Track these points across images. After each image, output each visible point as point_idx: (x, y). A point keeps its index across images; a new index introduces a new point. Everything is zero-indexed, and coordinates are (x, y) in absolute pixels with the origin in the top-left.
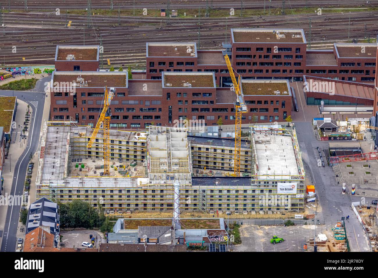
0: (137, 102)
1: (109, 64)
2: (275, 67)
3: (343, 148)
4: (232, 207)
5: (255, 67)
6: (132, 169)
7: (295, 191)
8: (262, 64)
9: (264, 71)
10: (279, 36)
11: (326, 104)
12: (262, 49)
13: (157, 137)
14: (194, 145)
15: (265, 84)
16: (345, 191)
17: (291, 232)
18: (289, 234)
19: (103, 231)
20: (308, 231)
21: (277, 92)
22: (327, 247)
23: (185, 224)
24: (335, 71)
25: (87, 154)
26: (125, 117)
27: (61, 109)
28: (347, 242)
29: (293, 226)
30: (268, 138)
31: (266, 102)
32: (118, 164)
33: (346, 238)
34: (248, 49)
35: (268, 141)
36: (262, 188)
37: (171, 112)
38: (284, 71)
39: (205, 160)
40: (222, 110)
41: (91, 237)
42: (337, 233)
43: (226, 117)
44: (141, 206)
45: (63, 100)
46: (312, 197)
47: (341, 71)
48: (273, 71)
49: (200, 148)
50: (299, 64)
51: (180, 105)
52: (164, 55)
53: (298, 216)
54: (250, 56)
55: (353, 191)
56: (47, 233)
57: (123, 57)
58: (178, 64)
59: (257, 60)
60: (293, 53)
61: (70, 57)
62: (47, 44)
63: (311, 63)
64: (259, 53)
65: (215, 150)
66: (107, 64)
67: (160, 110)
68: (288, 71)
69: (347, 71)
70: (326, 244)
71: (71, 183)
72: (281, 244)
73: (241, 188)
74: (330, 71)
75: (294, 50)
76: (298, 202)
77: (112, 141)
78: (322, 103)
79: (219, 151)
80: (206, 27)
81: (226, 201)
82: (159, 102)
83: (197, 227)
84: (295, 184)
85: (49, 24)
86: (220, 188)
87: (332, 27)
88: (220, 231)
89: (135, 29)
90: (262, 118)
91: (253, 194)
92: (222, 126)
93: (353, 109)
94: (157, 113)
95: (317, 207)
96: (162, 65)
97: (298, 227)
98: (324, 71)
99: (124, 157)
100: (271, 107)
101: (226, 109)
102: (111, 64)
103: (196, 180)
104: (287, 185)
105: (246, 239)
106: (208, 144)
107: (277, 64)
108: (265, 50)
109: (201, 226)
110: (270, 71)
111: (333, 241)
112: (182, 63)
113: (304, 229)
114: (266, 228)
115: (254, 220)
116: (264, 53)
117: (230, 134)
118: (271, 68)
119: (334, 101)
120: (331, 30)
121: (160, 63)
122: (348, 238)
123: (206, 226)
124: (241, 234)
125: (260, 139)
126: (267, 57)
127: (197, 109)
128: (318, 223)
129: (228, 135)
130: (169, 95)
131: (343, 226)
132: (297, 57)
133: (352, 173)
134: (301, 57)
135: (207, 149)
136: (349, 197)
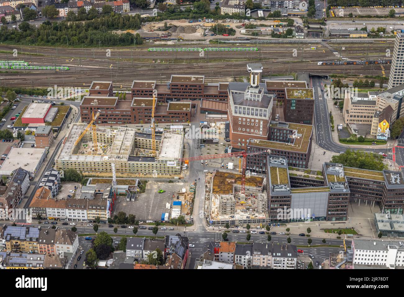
2: (189, 94)
4: (147, 171)
5: (181, 94)
6: (109, 148)
7: (175, 165)
8: (184, 92)
9: (185, 96)
10: (193, 79)
11: (209, 113)
13: (120, 133)
16: (202, 163)
20: (179, 186)
21: (184, 109)
22: (184, 196)
24: (217, 96)
26: (115, 119)
27: (85, 115)
28: (195, 193)
31: (178, 114)
33: (195, 192)
34: (177, 86)
35: (170, 137)
36: (160, 163)
37: (135, 117)
38: (194, 96)
40: (158, 117)
41: (75, 187)
42: (191, 188)
43: (161, 120)
45: (86, 110)
46: (185, 167)
47: (220, 96)
48: (189, 96)
49: (139, 139)
50: (201, 93)
51: (140, 114)
53: (176, 177)
54: (178, 89)
55: (206, 164)
56: (47, 189)
57: (129, 84)
58: (146, 92)
59: (181, 91)
61: (97, 88)
63: (207, 92)
64: (182, 87)
65: (146, 141)
67: (130, 116)
68: (196, 96)
69: (223, 96)
70: (184, 195)
74: (215, 96)
75: (198, 86)
76: (178, 170)
78: (207, 113)
79: (148, 141)
82: (130, 113)
83: (125, 184)
84: (176, 162)
86: (141, 163)
88: (135, 186)
90: (177, 121)
91: (156, 166)
93: (220, 116)
94: (129, 118)
95: (187, 172)
97: (174, 184)
98: (212, 96)
100: (181, 116)
101: (160, 117)
103: (131, 158)
104: (172, 162)
107: (190, 92)
109: (127, 183)
110: (187, 96)
111: (189, 192)
112: (148, 91)
113: (177, 185)
114: (159, 183)
115: (154, 179)
116: (184, 87)
118: (188, 94)
119: (213, 112)
121: (137, 91)
122: (196, 191)
123: (129, 183)
124: (146, 187)
125: (167, 136)
126: (186, 89)
127: (147, 116)
128: (185, 182)
130: (134, 110)
131: (195, 184)
133: (208, 153)
134: (201, 89)
135: (143, 140)
136: (204, 166)
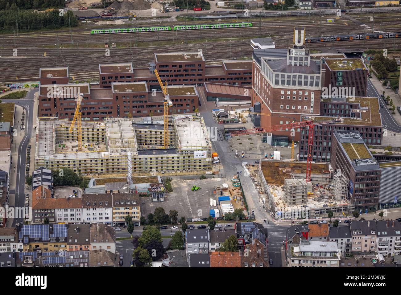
0: (96, 103)
1: (74, 79)
2: (184, 78)
3: (233, 128)
4: (165, 168)
5: (172, 78)
6: (97, 147)
7: (205, 157)
8: (176, 76)
9: (178, 80)
10: (186, 57)
11: (220, 101)
12: (176, 66)
13: (112, 125)
14: (137, 129)
15: (180, 88)
16: (237, 156)
17: (204, 183)
18: (203, 184)
19: (81, 188)
20: (216, 182)
21: (188, 94)
22: (229, 192)
23: (136, 181)
24: (224, 79)
25: (66, 138)
26: (89, 113)
27: (46, 110)
28: (241, 188)
29: (206, 179)
30: (185, 123)
31: (181, 100)
32: (87, 144)
33: (240, 186)
34: (167, 66)
35: (185, 125)
36: (184, 155)
37: (118, 109)
38: (191, 80)
39: (144, 139)
40: (152, 106)
41: (74, 191)
42: (235, 183)
43: (155, 111)
44: (105, 170)
45: (47, 103)
46: (216, 160)
47: (228, 79)
48: (184, 80)
49: (140, 131)
50: (201, 75)
51: (125, 104)
52: (112, 72)
53: (208, 173)
54: (168, 71)
55: (242, 156)
56: (46, 189)
57: (83, 75)
58: (121, 77)
59: (173, 73)
60: (196, 67)
61: (49, 76)
62: (31, 68)
63: (208, 74)
64: (174, 68)
65: (151, 132)
66: (72, 80)
67: (112, 108)
68: (193, 80)
69: (232, 79)
70: (228, 190)
71: (58, 157)
72: (199, 191)
73: (170, 156)
74: (221, 79)
75: (197, 65)
76: (208, 164)
77: (83, 129)
78: (217, 99)
79: (153, 133)
80: (135, 54)
81: (160, 165)
82: (111, 103)
83: (143, 182)
84: (206, 152)
85: (31, 55)
86: (157, 156)
87: (219, 51)
88: (159, 184)
89: (89, 56)
90: (179, 111)
91: (178, 159)
92: (153, 117)
93: (238, 103)
94: (109, 110)
95: (220, 167)
96: (110, 79)
97: (209, 180)
98: (217, 79)
99: (90, 139)
100: (184, 103)
101: (155, 106)
102: (75, 79)
103: (141, 152)
104: (201, 153)
105: (175, 188)
106: (146, 128)
107: (186, 75)
108: (178, 66)
109: (146, 181)
110: (182, 80)
111: (232, 187)
112: (124, 77)
113: (213, 181)
114: (188, 181)
115: (180, 177)
116: (177, 68)
117: (159, 122)
118: (182, 78)
119: (225, 98)
120: (218, 53)
121: (109, 78)
122: (242, 185)
123: (149, 181)
124: (172, 186)
125: (180, 124)
126: (179, 71)
127: (136, 107)
128: (222, 176)
129: (158, 122)
130: (117, 98)
131: (238, 178)
132: (199, 70)
133: (241, 144)
134: (201, 70)
135: (146, 132)
136: (240, 159)
